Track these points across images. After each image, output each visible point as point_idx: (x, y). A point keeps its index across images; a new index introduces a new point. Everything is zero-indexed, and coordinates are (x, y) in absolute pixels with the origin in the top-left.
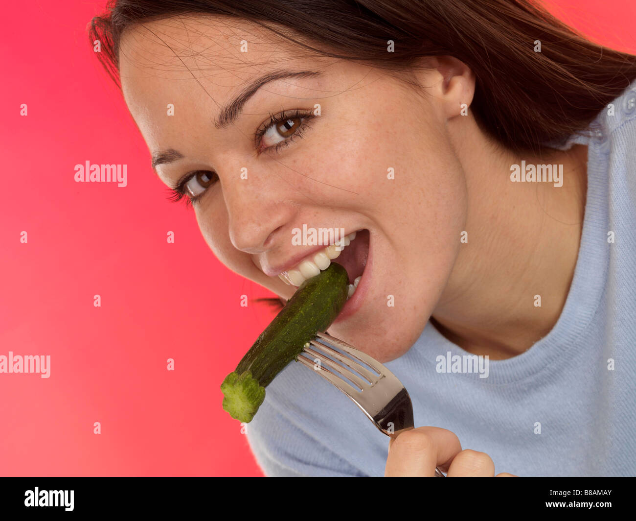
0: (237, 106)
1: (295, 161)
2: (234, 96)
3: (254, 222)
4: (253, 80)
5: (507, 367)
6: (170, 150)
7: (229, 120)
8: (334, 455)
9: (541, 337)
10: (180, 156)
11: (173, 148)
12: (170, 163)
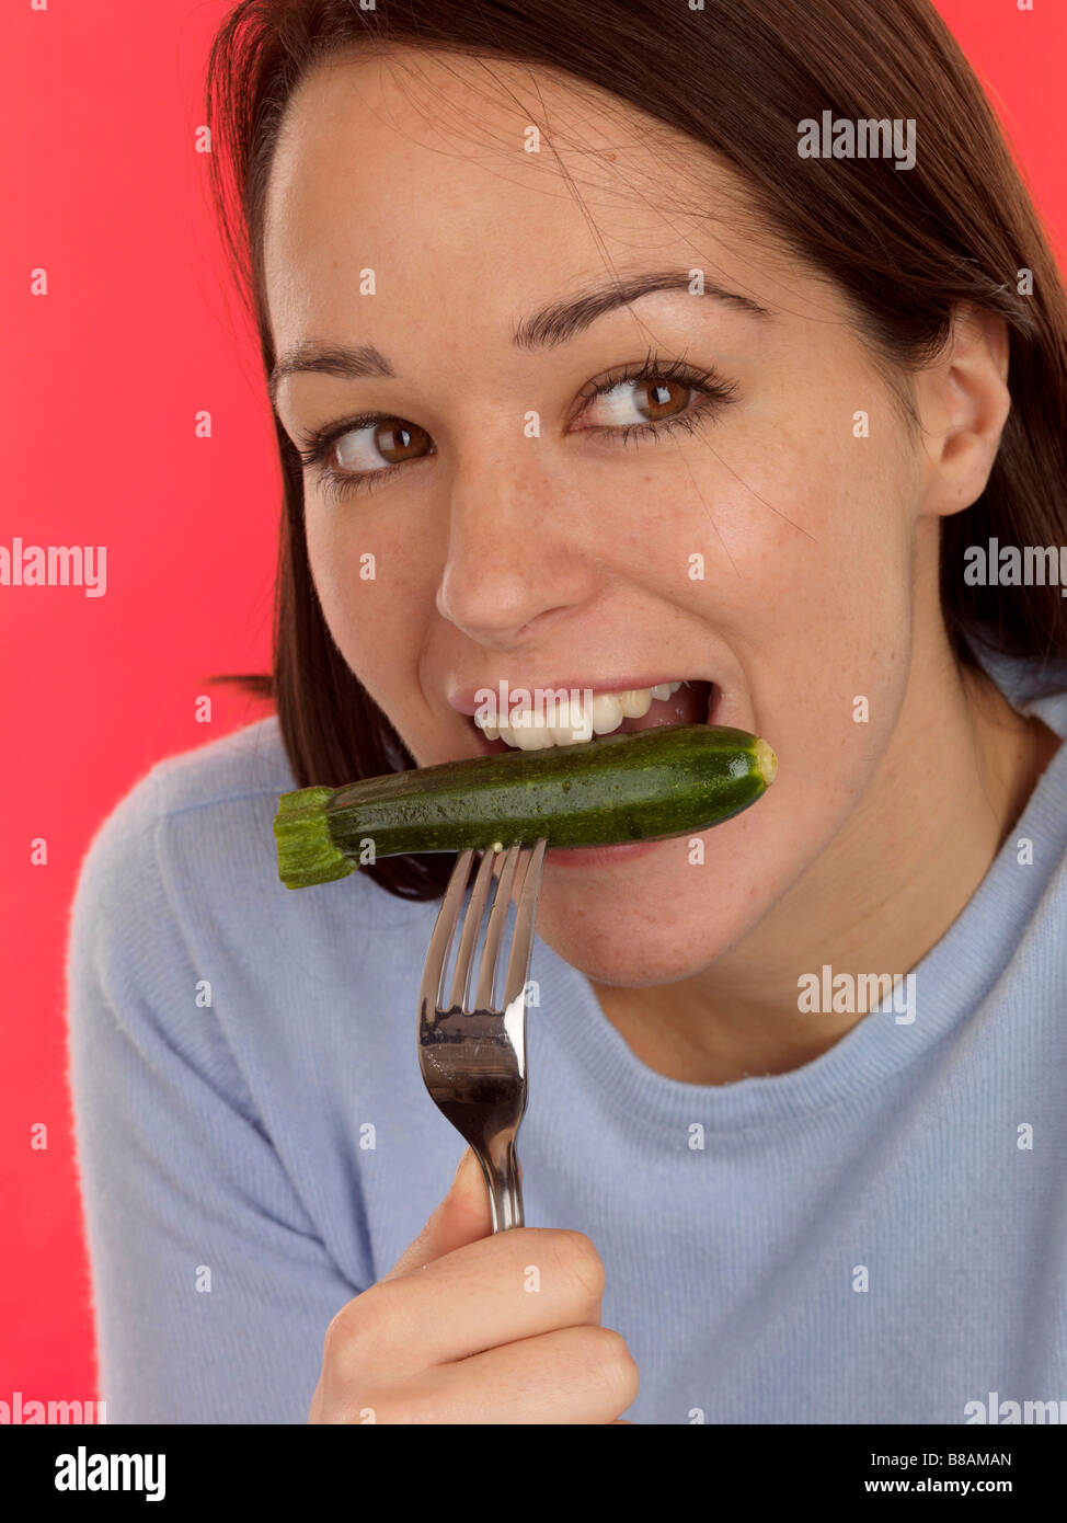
0: (582, 312)
1: (648, 479)
2: (584, 291)
3: (521, 574)
4: (638, 272)
5: (669, 1096)
6: (367, 350)
7: (549, 337)
8: (231, 1061)
9: (768, 1074)
10: (385, 369)
11: (378, 349)
12: (347, 378)
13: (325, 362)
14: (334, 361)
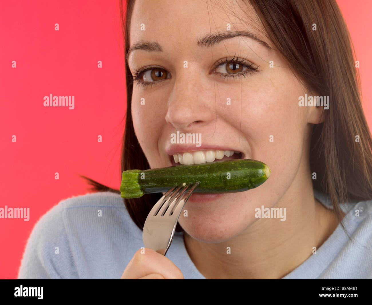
11: (159, 43)
12: (149, 51)
13: (144, 47)
14: (146, 46)
